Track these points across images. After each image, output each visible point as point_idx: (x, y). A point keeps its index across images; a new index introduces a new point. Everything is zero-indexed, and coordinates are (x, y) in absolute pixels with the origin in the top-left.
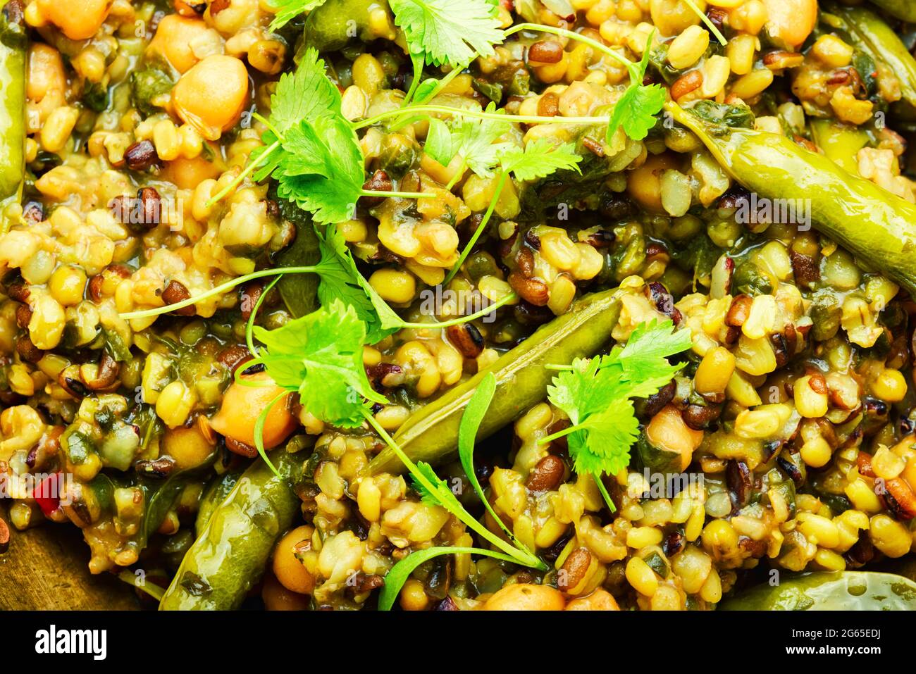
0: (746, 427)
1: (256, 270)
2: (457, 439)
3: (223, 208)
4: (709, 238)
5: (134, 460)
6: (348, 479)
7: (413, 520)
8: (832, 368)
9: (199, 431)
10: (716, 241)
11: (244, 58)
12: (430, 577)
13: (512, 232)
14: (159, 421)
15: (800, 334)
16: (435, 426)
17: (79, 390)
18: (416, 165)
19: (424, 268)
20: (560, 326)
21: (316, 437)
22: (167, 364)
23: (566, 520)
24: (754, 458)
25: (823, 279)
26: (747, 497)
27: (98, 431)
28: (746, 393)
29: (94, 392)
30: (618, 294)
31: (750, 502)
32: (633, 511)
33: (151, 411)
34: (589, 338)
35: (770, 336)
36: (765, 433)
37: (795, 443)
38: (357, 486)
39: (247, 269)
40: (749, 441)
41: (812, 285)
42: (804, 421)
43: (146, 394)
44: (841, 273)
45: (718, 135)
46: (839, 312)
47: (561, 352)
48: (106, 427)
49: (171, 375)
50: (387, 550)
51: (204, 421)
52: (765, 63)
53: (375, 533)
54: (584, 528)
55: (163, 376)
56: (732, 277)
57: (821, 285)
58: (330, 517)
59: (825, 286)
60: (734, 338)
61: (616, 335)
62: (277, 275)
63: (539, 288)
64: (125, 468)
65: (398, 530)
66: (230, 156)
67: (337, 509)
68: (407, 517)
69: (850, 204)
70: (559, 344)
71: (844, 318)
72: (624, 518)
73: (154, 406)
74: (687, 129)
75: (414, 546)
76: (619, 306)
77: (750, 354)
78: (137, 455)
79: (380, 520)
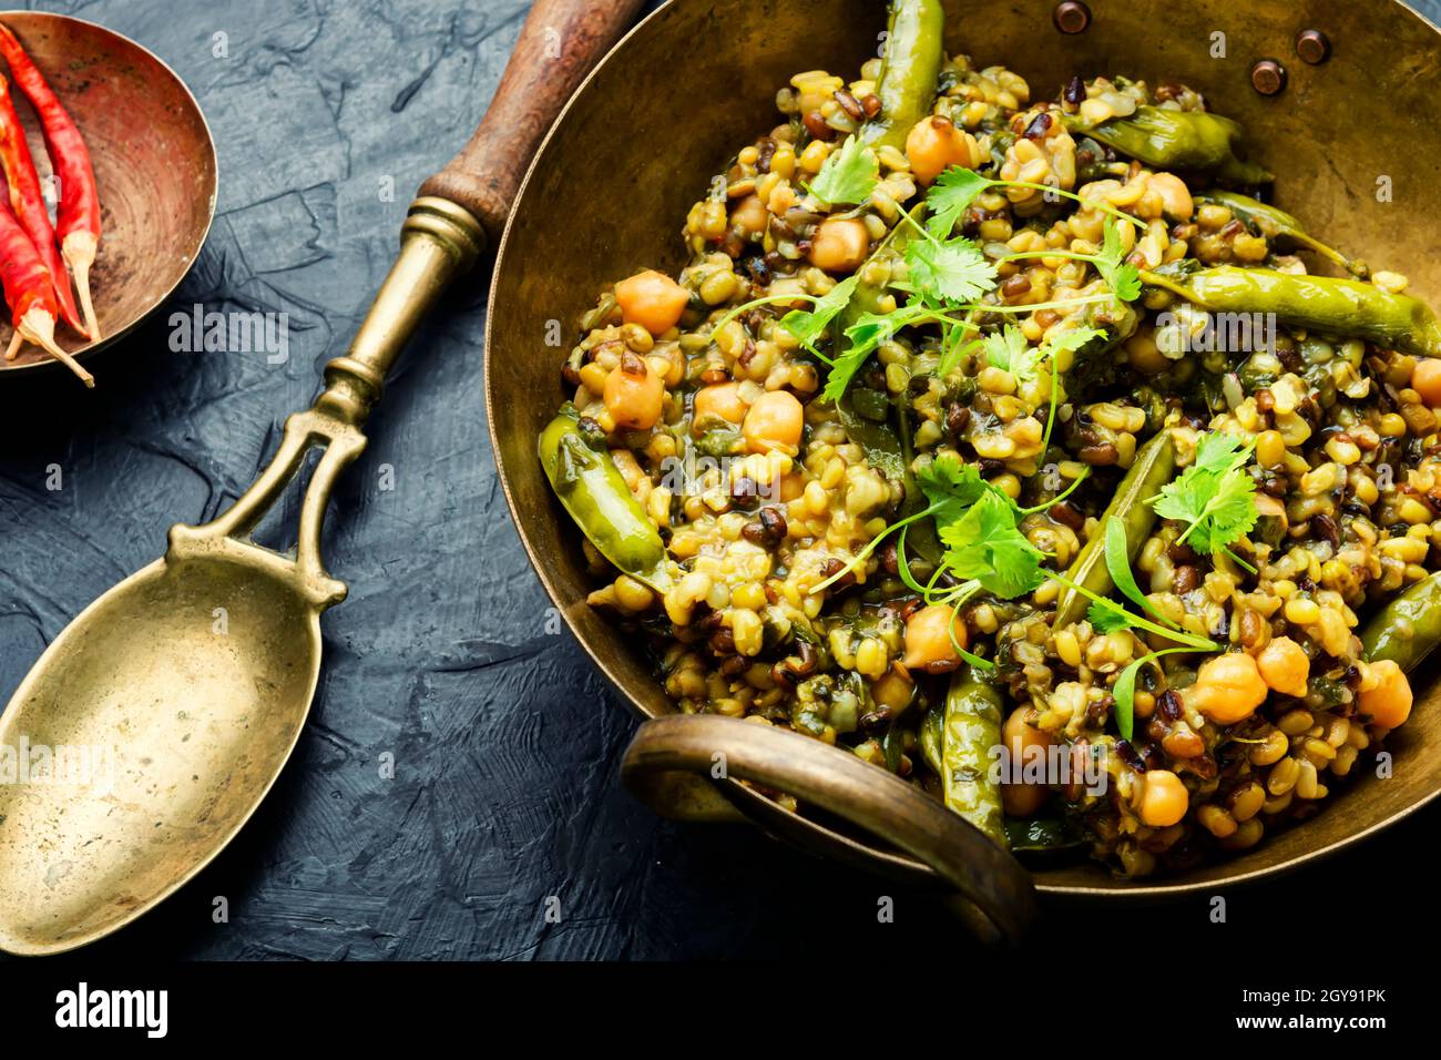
0: (1312, 485)
1: (888, 526)
2: (1110, 577)
3: (839, 491)
4: (1207, 370)
5: (859, 718)
6: (1041, 644)
7: (1111, 646)
8: (1346, 427)
9: (898, 675)
10: (1213, 370)
11: (787, 387)
12: (1145, 683)
13: (1071, 411)
14: (866, 678)
15: (1314, 401)
16: (1091, 571)
17: (792, 680)
18: (979, 389)
19: (1022, 461)
20: (1137, 473)
21: (994, 634)
22: (850, 632)
23: (1223, 598)
24: (1329, 508)
25: (1307, 360)
26: (1338, 539)
27: (822, 704)
28: (1298, 463)
29: (805, 676)
30: (1166, 432)
31: (1342, 544)
32: (1269, 571)
33: (854, 674)
34: (1161, 471)
35: (1296, 410)
36: (1326, 485)
37: (1350, 489)
38: (1054, 644)
39: (881, 529)
40: (1318, 496)
41: (1301, 368)
42: (1350, 468)
43: (844, 663)
44: (1318, 351)
45: (1184, 282)
46: (1332, 379)
47: (1148, 489)
48: (827, 699)
49: (857, 637)
50: (1100, 680)
51: (898, 663)
52: (1176, 237)
53: (1084, 672)
54: (1240, 597)
55: (850, 642)
56: (1242, 386)
57: (1309, 366)
58: (1041, 681)
59: (1311, 366)
60: (1271, 419)
61: (1180, 462)
62: (903, 527)
63: (1108, 448)
64: (853, 729)
65: (1102, 661)
66: (810, 469)
67: (1044, 671)
68: (1106, 646)
69: (1304, 291)
70: (1144, 483)
71: (1337, 382)
72: (1265, 579)
73: (855, 669)
74: (1159, 287)
75: (1121, 667)
76: (1172, 439)
77: (1289, 427)
78: (860, 712)
79: (1085, 662)
